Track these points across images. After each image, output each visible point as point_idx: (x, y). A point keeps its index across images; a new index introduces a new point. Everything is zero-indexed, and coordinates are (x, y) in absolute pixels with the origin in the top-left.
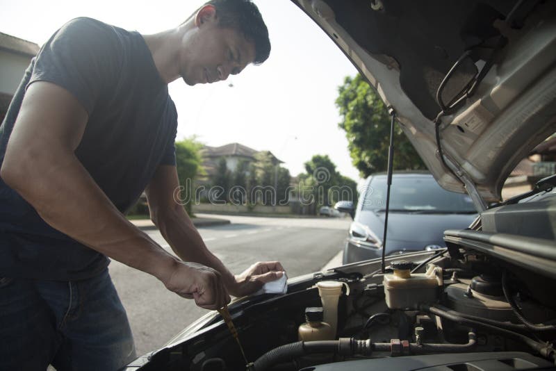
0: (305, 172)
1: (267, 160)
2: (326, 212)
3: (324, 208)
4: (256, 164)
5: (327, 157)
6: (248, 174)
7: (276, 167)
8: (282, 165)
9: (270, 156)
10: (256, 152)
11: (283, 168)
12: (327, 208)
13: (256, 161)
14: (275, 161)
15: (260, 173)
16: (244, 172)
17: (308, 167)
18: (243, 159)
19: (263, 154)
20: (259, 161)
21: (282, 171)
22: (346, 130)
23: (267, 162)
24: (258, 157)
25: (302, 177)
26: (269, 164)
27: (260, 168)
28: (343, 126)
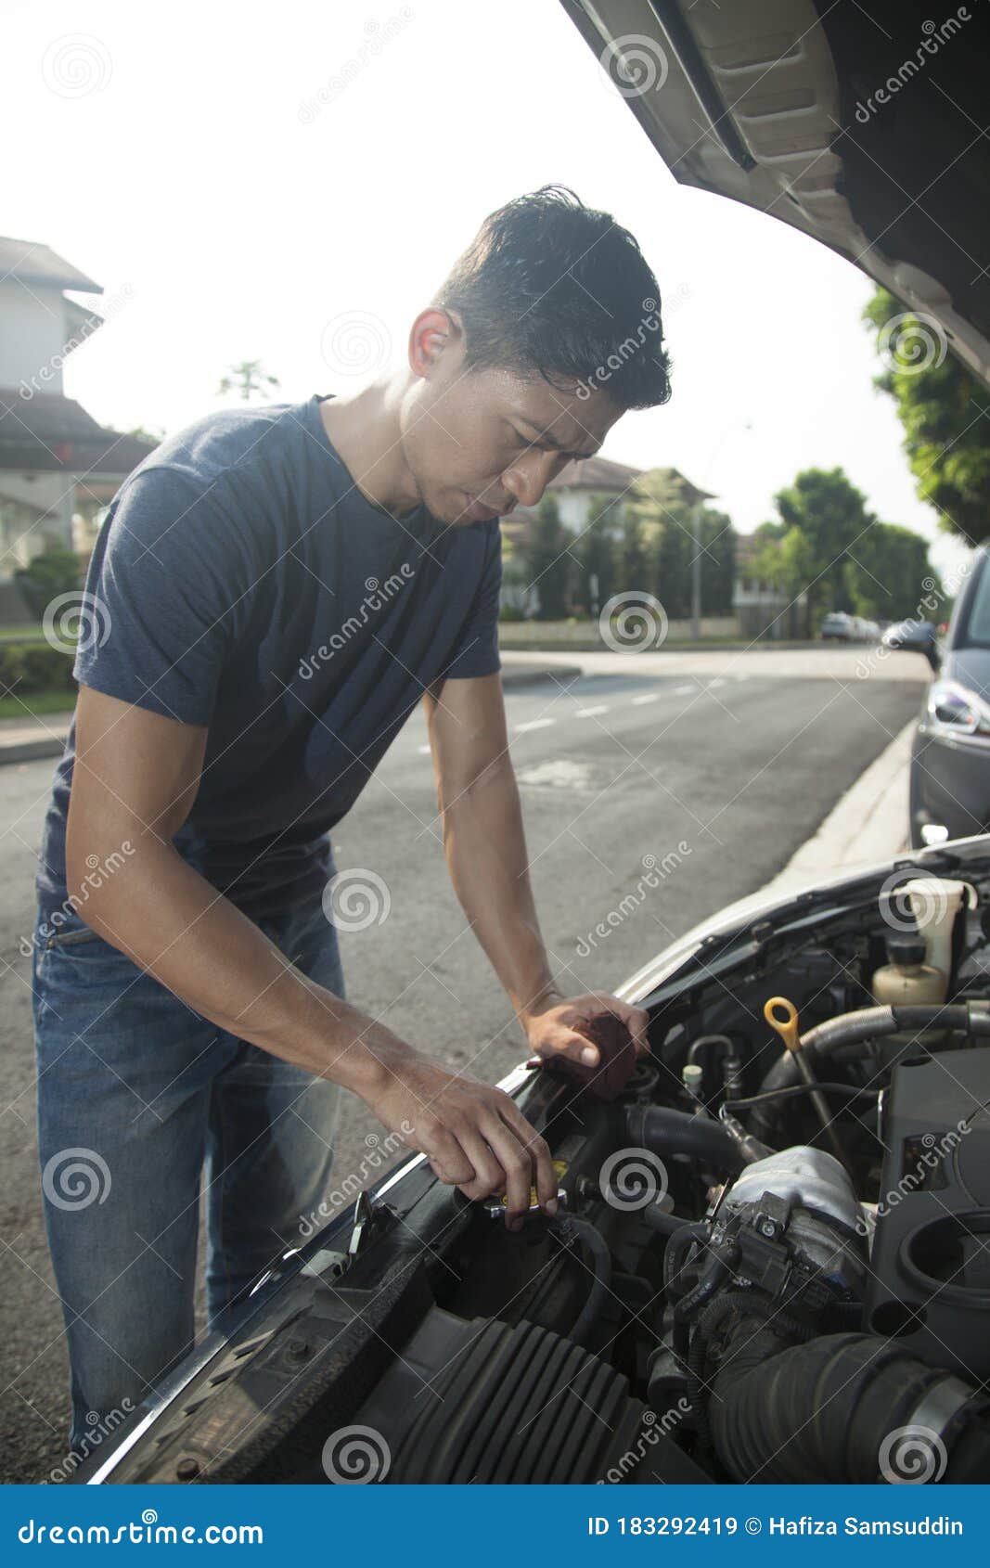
0: (777, 519)
1: (669, 492)
2: (838, 630)
3: (833, 617)
4: (639, 508)
5: (838, 472)
6: (619, 535)
7: (696, 514)
8: (709, 505)
9: (678, 482)
10: (637, 473)
11: (714, 513)
12: (842, 617)
13: (636, 497)
14: (691, 494)
15: (651, 531)
16: (606, 532)
17: (785, 506)
18: (601, 496)
19: (656, 477)
20: (647, 497)
21: (712, 521)
22: (897, 397)
23: (670, 499)
24: (643, 486)
25: (768, 534)
26: (676, 505)
27: (650, 518)
28: (887, 385)
